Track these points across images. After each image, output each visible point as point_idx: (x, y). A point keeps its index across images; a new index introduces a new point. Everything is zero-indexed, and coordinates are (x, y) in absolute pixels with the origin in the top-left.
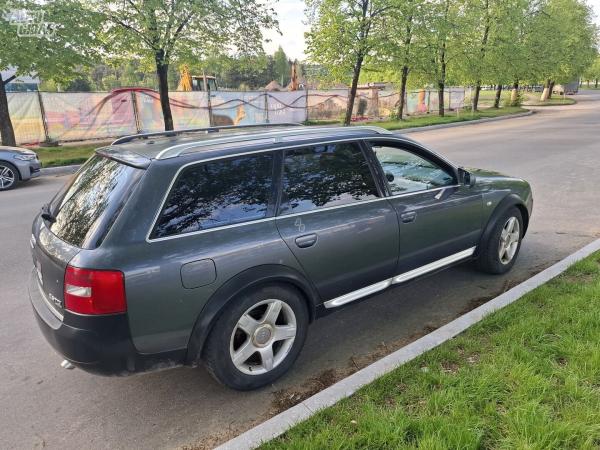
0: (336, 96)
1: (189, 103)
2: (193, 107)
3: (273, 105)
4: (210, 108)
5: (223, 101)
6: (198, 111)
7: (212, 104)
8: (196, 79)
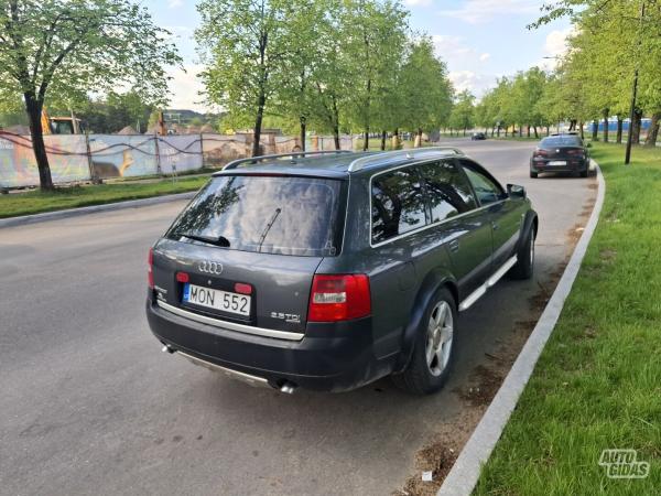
0: (232, 141)
1: (63, 149)
2: (67, 154)
3: (166, 151)
4: (89, 154)
5: (106, 146)
6: (74, 158)
7: (92, 150)
8: (55, 121)
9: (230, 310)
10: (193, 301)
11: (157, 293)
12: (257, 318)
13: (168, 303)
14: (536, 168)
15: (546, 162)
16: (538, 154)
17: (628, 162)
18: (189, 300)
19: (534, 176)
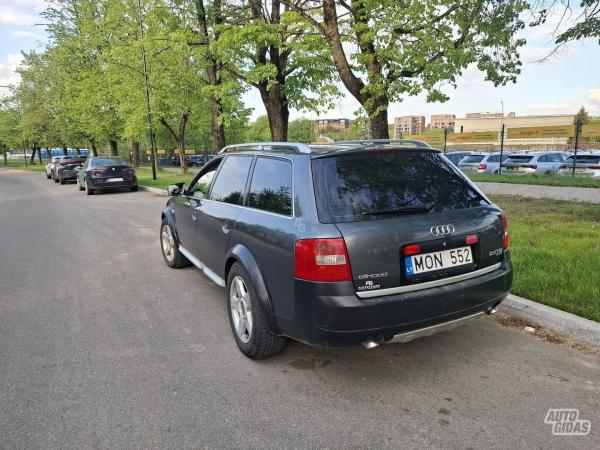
9: (458, 264)
10: (420, 271)
11: (363, 283)
12: (480, 261)
13: (382, 288)
14: (96, 185)
15: (105, 179)
16: (96, 173)
17: (155, 178)
18: (415, 272)
19: (91, 193)
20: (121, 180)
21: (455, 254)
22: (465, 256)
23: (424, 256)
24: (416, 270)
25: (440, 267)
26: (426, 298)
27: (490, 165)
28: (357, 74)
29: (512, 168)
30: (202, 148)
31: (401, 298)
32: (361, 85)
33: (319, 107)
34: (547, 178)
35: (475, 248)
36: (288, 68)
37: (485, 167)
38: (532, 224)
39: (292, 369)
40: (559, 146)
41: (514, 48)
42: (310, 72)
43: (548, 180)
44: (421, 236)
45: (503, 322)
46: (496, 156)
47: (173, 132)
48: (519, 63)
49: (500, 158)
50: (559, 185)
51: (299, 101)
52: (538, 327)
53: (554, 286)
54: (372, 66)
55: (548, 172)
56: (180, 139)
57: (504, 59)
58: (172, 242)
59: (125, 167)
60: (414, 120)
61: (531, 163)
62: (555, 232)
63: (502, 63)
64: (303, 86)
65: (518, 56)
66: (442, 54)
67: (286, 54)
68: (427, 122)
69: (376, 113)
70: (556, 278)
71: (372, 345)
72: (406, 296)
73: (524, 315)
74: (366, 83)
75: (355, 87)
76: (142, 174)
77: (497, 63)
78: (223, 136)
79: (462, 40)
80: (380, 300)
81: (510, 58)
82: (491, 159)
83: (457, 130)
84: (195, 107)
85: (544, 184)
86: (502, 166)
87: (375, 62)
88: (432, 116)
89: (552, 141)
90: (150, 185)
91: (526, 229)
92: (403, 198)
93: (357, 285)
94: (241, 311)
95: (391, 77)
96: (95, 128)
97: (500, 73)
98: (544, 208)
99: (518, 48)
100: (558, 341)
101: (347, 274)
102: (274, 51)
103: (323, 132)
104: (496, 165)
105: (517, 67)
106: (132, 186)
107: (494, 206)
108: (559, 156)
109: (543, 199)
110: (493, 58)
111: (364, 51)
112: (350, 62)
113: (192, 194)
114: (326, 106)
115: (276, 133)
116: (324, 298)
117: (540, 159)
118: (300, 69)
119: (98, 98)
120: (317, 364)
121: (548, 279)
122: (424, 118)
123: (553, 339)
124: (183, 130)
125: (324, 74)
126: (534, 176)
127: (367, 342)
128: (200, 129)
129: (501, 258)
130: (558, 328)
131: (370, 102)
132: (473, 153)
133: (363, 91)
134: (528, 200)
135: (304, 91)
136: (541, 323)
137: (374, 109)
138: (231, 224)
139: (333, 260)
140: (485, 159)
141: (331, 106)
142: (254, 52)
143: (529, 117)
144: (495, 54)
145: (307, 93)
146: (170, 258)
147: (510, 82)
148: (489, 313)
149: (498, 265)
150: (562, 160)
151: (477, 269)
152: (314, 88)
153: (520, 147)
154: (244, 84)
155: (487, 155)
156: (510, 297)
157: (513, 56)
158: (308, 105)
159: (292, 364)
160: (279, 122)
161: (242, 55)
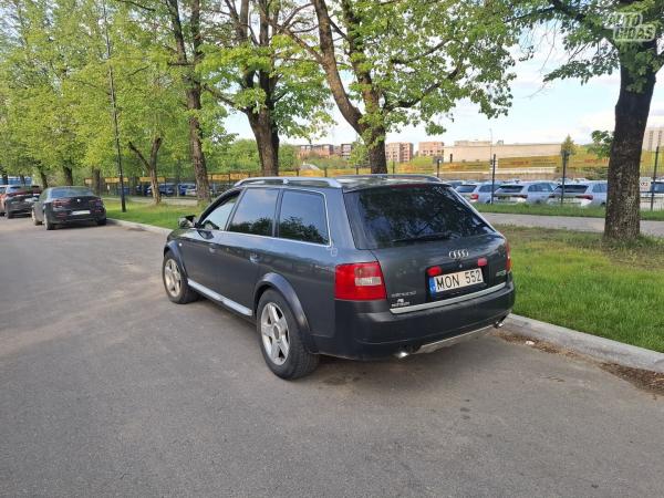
9: (472, 283)
10: (442, 290)
11: (395, 300)
12: (490, 280)
13: (411, 304)
14: (57, 219)
15: (69, 212)
16: (57, 205)
17: (124, 209)
18: (437, 291)
19: (52, 227)
20: (88, 212)
21: (469, 275)
22: (476, 277)
23: (444, 277)
24: (438, 289)
25: (457, 286)
26: (448, 312)
27: (482, 195)
28: (354, 103)
29: (504, 197)
30: (172, 175)
31: (427, 313)
32: (358, 115)
33: (311, 135)
34: (537, 208)
35: (484, 269)
36: (277, 93)
37: (477, 197)
38: (527, 251)
39: (325, 386)
40: (547, 175)
41: (505, 82)
42: (302, 98)
43: (538, 210)
44: (435, 261)
45: (506, 338)
46: (488, 186)
47: (142, 158)
48: (511, 96)
49: (492, 188)
50: (550, 215)
51: (289, 128)
52: (536, 341)
53: (549, 305)
54: (368, 96)
55: (538, 202)
56: (152, 167)
57: (496, 92)
58: (178, 276)
59: (90, 198)
60: (402, 147)
61: (522, 193)
62: (548, 258)
63: (494, 96)
64: (294, 113)
65: (509, 89)
66: (437, 86)
67: (276, 79)
68: (416, 149)
69: (376, 143)
70: (551, 299)
71: (404, 354)
72: (431, 311)
73: (524, 331)
74: (363, 112)
75: (353, 116)
76: (111, 205)
77: (490, 96)
78: (204, 163)
79: (455, 73)
80: (410, 315)
81: (501, 91)
82: (483, 189)
83: (446, 158)
84: (169, 131)
85: (535, 214)
86: (493, 196)
87: (373, 92)
88: (421, 143)
89: (541, 170)
90: (119, 217)
91: (522, 256)
92: (415, 227)
93: (391, 302)
94: (273, 336)
95: (388, 107)
96: (48, 153)
97: (493, 105)
98: (536, 237)
99: (509, 82)
100: (555, 351)
101: (382, 294)
102: (263, 75)
103: (306, 158)
104: (488, 195)
105: (509, 100)
106: (100, 219)
107: (498, 233)
108: (548, 185)
109: (536, 228)
110: (486, 92)
111: (361, 80)
112: (347, 91)
113: (203, 226)
114: (319, 133)
115: (266, 162)
116: (361, 315)
117: (530, 189)
118: (290, 95)
119: (52, 118)
120: (347, 380)
121: (543, 299)
122: (411, 145)
123: (551, 350)
124: (155, 156)
125: (316, 101)
126: (525, 205)
127: (399, 352)
128: (173, 155)
129: (506, 279)
130: (553, 341)
131: (368, 133)
132: (464, 183)
133: (361, 121)
134: (521, 229)
135: (295, 118)
136: (539, 337)
137: (373, 139)
138: (259, 254)
139: (369, 281)
140: (477, 189)
141: (324, 134)
142: (241, 76)
143: (517, 145)
144: (488, 87)
145: (298, 120)
146: (176, 294)
147: (502, 115)
148: (496, 326)
149: (504, 284)
150: (551, 190)
151: (486, 288)
152: (305, 114)
153: (509, 176)
154: (227, 108)
155: (479, 184)
156: (511, 316)
157: (505, 89)
158: (299, 132)
159: (325, 382)
160: (269, 150)
161: (229, 77)
